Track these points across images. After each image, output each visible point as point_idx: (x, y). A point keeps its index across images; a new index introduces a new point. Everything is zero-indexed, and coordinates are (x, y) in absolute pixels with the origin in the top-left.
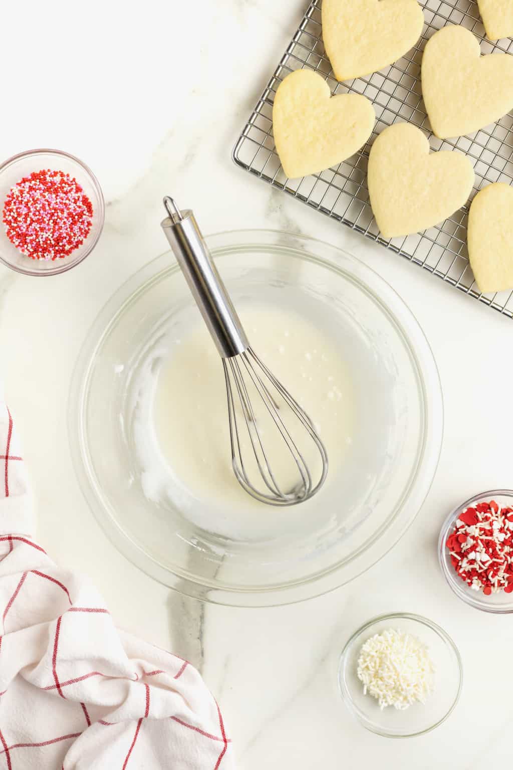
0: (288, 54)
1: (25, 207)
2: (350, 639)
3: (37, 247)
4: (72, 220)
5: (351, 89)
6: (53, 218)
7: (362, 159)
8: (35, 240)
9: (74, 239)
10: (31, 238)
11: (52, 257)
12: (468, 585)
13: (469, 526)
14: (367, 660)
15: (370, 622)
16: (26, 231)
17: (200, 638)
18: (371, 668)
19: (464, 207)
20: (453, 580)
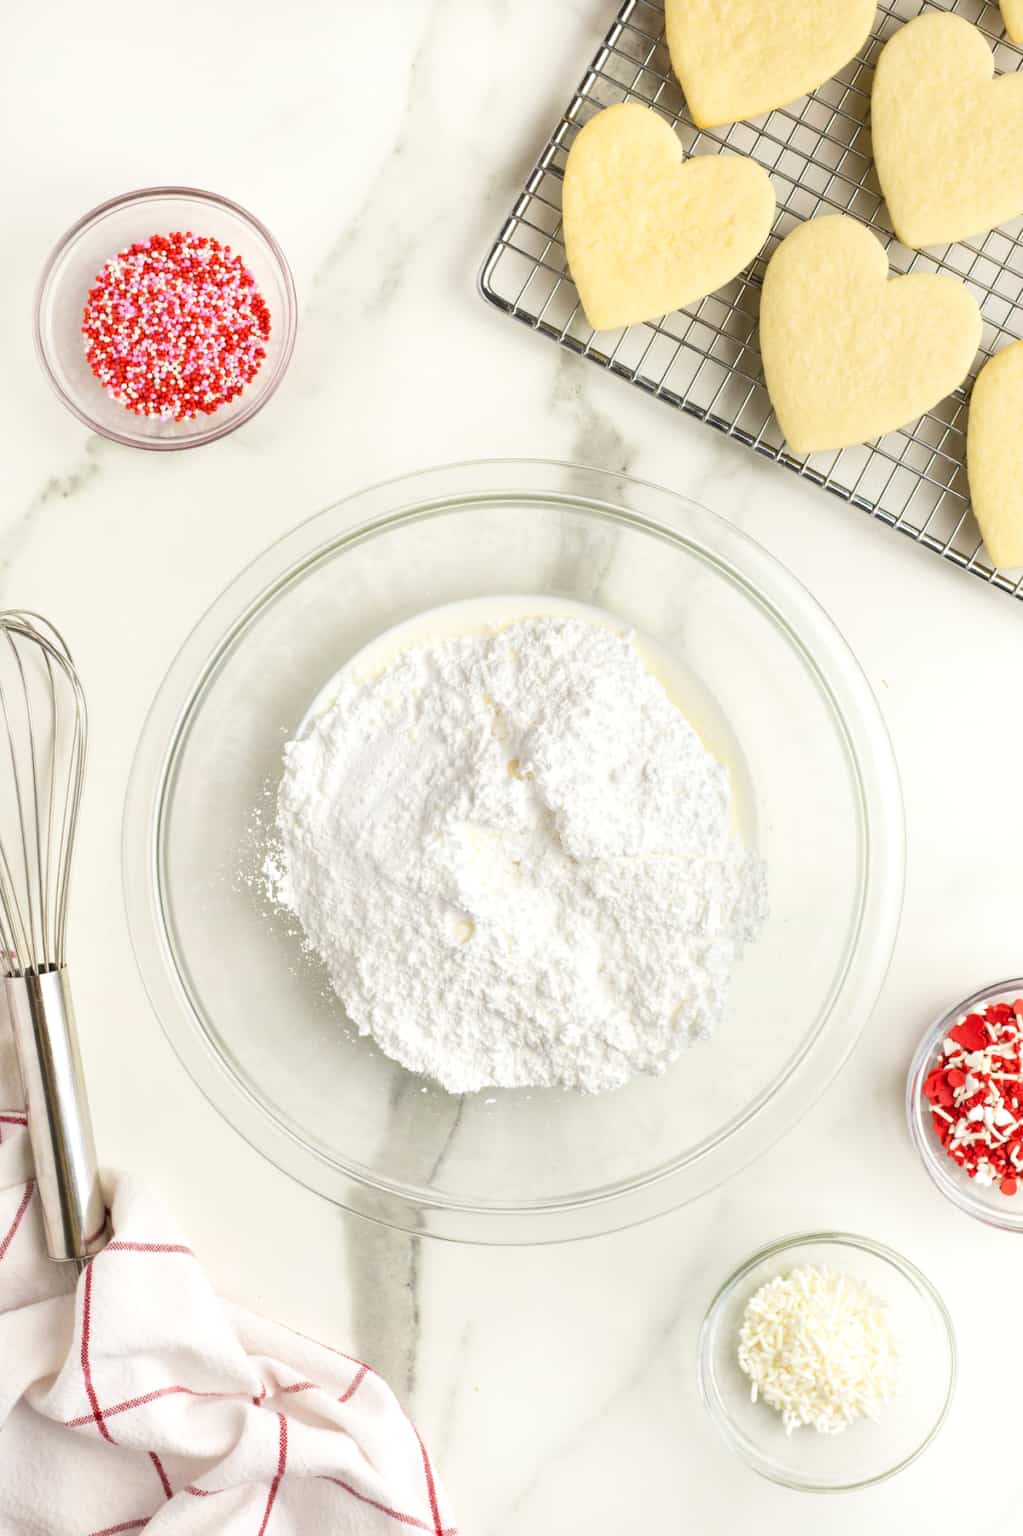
0: (595, 72)
1: (132, 304)
2: (724, 1287)
3: (148, 390)
4: (226, 341)
5: (724, 144)
6: (187, 334)
7: (748, 291)
8: (144, 375)
9: (226, 381)
10: (138, 370)
11: (176, 414)
12: (968, 1174)
13: (970, 1052)
14: (760, 1329)
15: (764, 1253)
16: (128, 355)
17: (412, 1284)
18: (765, 1346)
19: (961, 391)
20: (937, 1164)
